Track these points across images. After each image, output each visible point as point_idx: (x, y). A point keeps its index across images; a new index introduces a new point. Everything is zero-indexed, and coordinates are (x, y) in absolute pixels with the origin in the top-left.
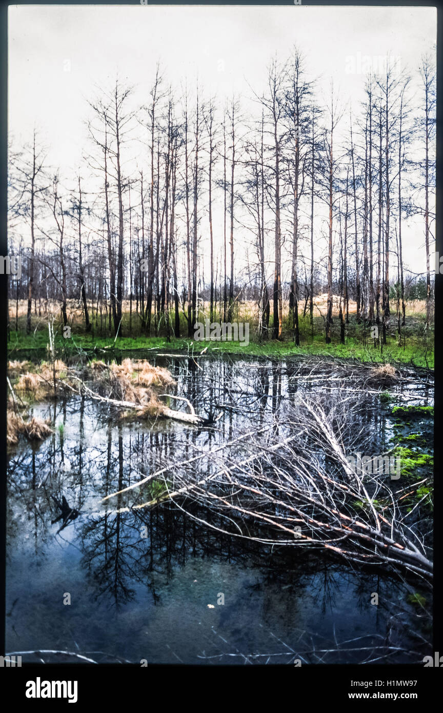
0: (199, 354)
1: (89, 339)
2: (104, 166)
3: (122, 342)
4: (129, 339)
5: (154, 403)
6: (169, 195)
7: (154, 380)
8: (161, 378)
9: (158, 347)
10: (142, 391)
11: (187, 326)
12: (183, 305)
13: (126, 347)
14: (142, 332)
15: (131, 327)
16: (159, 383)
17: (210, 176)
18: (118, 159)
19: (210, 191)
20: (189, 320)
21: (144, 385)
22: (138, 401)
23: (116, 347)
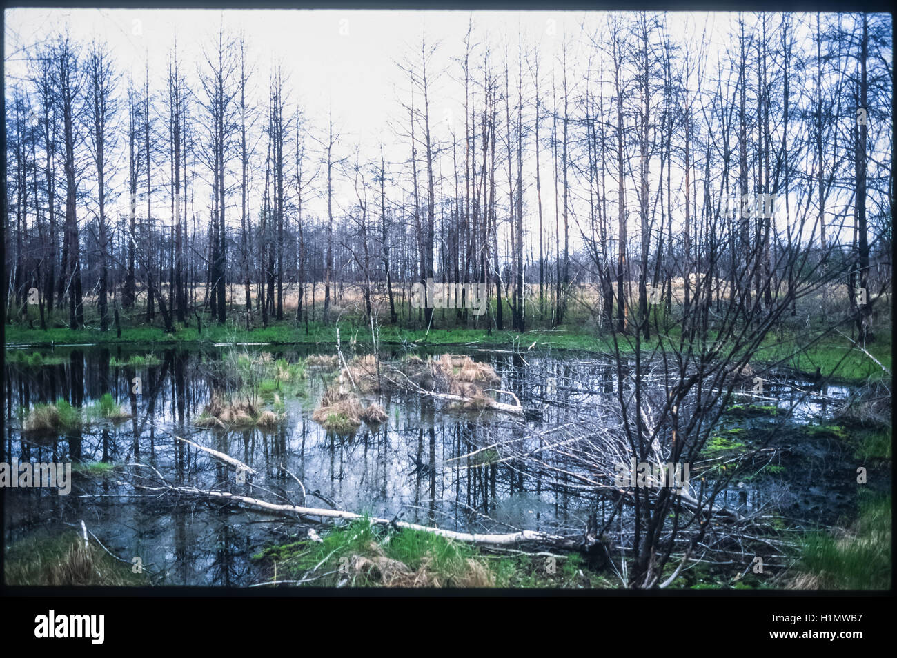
0: (526, 349)
1: (397, 330)
2: (411, 132)
3: (434, 336)
4: (443, 332)
5: (479, 394)
6: (487, 160)
7: (477, 375)
8: (485, 374)
9: (478, 340)
10: (467, 385)
11: (512, 316)
12: (507, 289)
13: (440, 342)
14: (457, 323)
15: (443, 317)
16: (483, 378)
17: (537, 134)
18: (427, 122)
19: (538, 152)
20: (514, 309)
21: (467, 381)
22: (463, 395)
23: (428, 340)
